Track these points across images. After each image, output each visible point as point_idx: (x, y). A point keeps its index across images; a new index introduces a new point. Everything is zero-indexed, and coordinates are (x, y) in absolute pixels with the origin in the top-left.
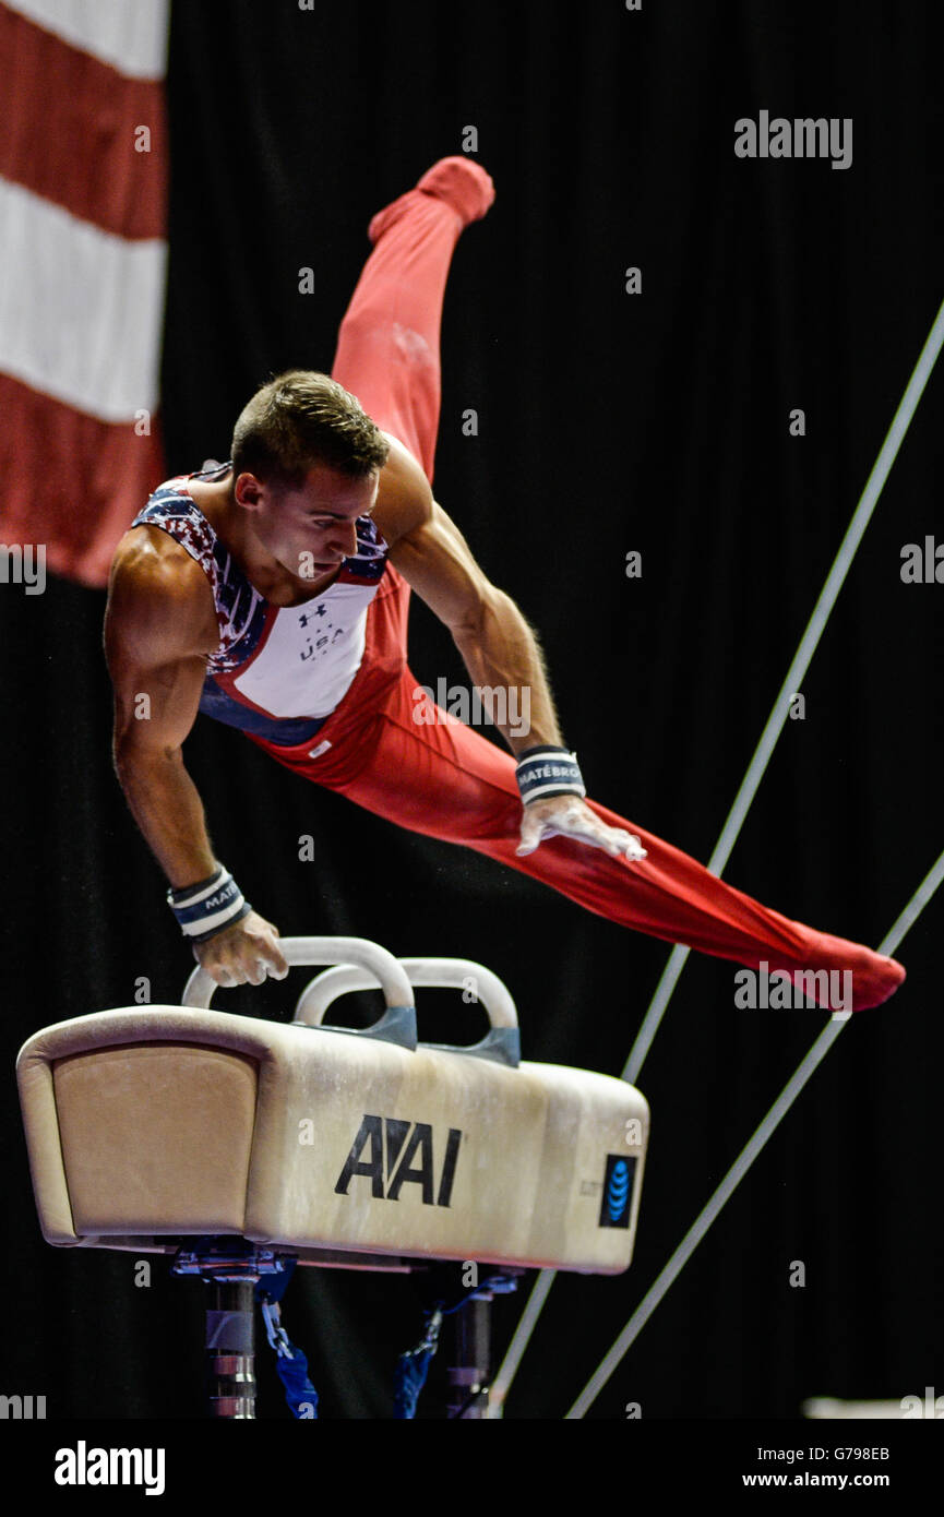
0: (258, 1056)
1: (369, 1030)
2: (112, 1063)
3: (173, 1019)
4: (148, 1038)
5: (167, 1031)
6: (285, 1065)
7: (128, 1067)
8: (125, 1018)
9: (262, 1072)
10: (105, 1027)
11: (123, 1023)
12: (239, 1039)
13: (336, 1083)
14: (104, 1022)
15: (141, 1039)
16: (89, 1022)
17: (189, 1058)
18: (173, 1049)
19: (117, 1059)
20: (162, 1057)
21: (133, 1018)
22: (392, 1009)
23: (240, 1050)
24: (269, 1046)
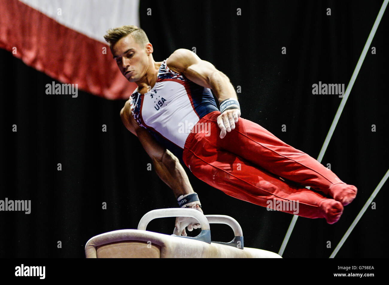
0: (161, 246)
1: (196, 237)
2: (115, 247)
3: (134, 234)
4: (126, 240)
5: (132, 238)
6: (169, 248)
7: (120, 249)
8: (119, 233)
9: (162, 250)
10: (113, 236)
11: (118, 235)
12: (155, 240)
13: (185, 254)
14: (112, 235)
15: (124, 240)
16: (108, 235)
17: (139, 246)
18: (134, 243)
19: (116, 246)
20: (131, 246)
21: (122, 233)
22: (203, 230)
23: (155, 243)
24: (164, 242)
